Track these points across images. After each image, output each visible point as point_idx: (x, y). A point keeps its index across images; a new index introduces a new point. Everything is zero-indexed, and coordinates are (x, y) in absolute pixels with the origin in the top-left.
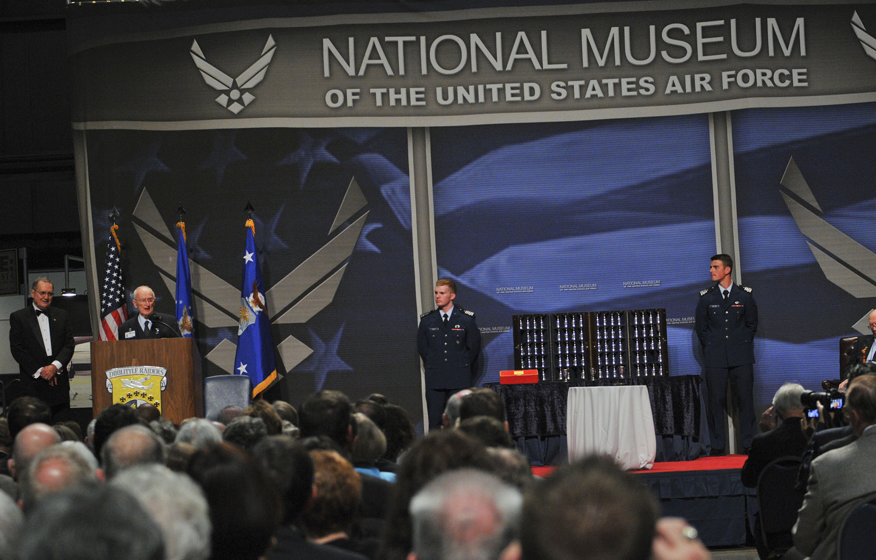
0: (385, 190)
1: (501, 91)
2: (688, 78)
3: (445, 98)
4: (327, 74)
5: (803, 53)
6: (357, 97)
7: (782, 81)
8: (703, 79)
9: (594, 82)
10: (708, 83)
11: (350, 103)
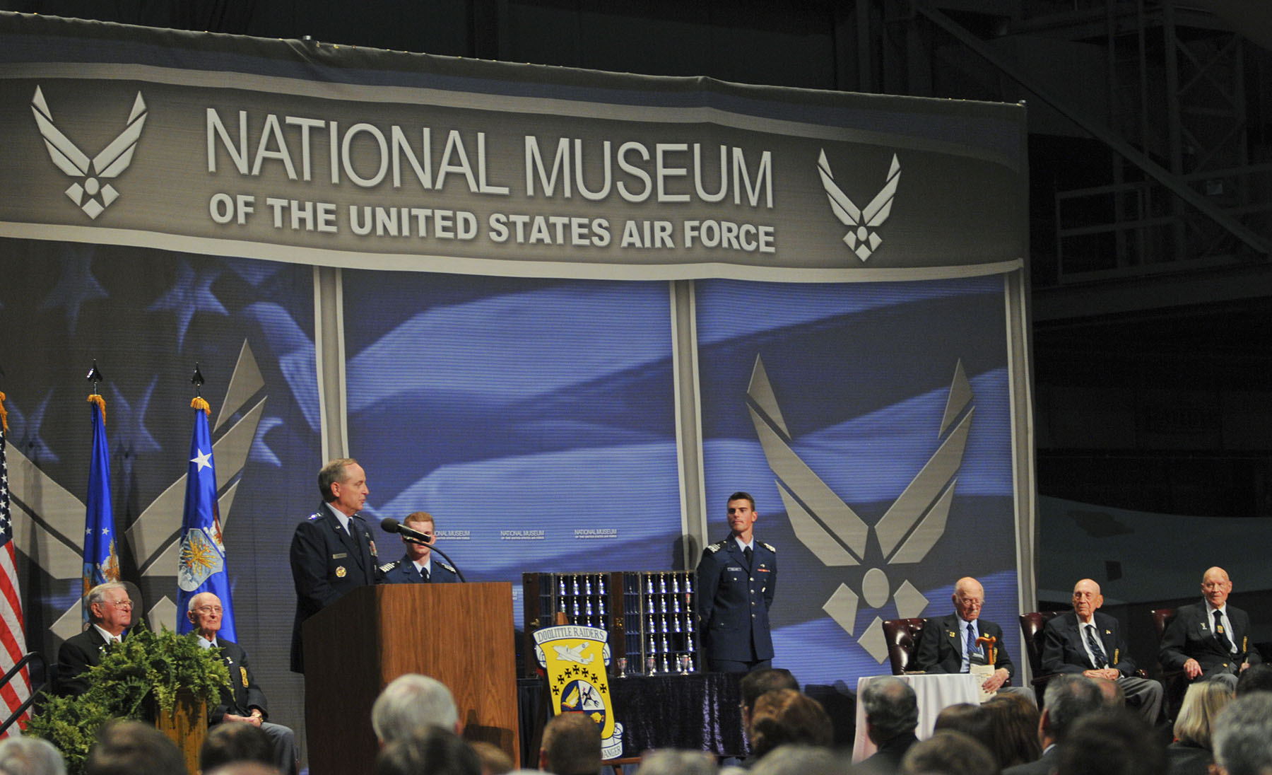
0: (286, 364)
1: (430, 220)
2: (647, 225)
3: (361, 225)
4: (212, 168)
5: (770, 204)
6: (250, 210)
7: (749, 243)
8: (663, 229)
9: (539, 220)
10: (670, 236)
11: (241, 220)
